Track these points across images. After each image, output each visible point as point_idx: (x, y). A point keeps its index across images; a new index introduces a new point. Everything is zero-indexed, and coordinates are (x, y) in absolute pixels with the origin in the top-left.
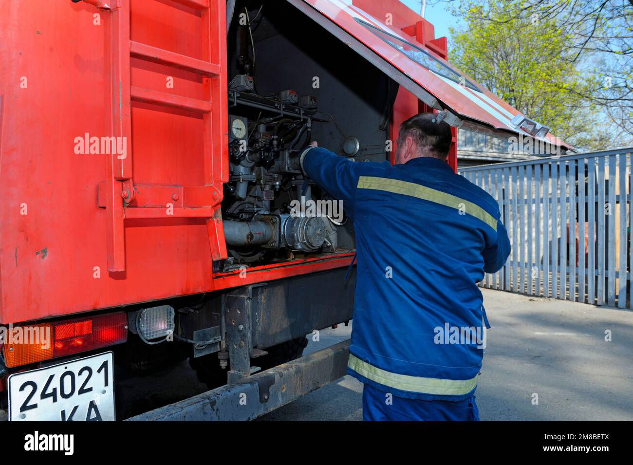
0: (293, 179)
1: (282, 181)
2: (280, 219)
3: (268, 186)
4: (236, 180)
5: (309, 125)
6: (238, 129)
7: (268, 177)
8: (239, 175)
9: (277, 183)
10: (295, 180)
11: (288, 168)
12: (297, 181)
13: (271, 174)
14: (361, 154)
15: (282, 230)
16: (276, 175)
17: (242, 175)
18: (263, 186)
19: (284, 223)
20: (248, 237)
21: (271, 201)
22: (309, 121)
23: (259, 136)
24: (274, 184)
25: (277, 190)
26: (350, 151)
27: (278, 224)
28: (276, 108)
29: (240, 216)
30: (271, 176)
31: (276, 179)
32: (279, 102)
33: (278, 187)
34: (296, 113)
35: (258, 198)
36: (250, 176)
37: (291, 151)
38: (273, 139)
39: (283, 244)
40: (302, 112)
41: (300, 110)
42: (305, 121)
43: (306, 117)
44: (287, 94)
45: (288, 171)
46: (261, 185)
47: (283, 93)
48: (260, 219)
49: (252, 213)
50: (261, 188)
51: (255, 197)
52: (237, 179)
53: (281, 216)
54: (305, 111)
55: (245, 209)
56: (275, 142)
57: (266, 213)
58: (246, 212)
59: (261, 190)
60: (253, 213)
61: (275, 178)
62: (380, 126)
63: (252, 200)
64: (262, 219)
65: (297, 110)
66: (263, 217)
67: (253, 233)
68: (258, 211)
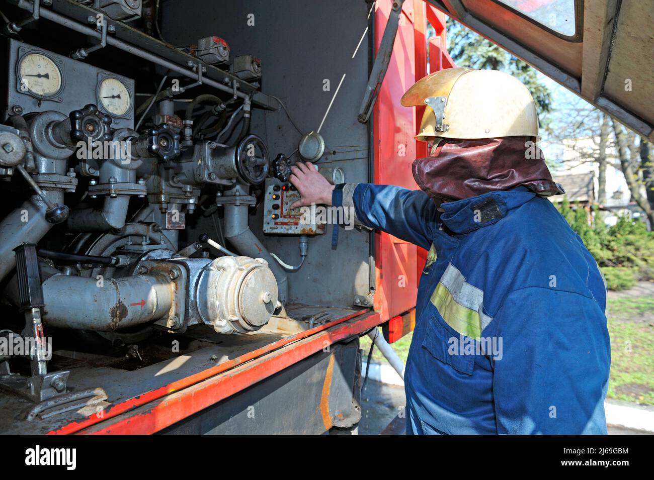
0: (219, 194)
1: (199, 198)
2: (188, 271)
3: (174, 205)
4: (103, 193)
5: (247, 108)
6: (113, 97)
7: (174, 191)
8: (109, 183)
9: (191, 201)
10: (223, 195)
11: (209, 175)
12: (224, 199)
13: (181, 185)
14: (326, 159)
15: (192, 293)
16: (188, 186)
17: (116, 182)
18: (164, 206)
19: (196, 278)
20: (114, 314)
21: (180, 230)
22: (247, 101)
23: (161, 120)
24: (186, 202)
25: (191, 212)
26: (310, 154)
27: (184, 281)
28: (190, 69)
29: (113, 261)
30: (181, 188)
31: (188, 194)
32: (197, 57)
33: (192, 208)
34: (226, 84)
35: (154, 226)
36: (133, 186)
37: (214, 145)
38: (185, 126)
39: (192, 319)
40: (236, 85)
41: (232, 80)
42: (241, 101)
43: (242, 95)
44: (209, 44)
45: (209, 181)
46: (160, 203)
47: (203, 42)
48: (149, 268)
49: (138, 254)
50: (161, 209)
51: (148, 224)
52: (104, 190)
53: (189, 264)
54: (241, 83)
55: (126, 247)
56: (188, 132)
57: (166, 255)
58: (126, 253)
59: (162, 213)
60: (140, 255)
61: (186, 192)
62: (360, 116)
63: (141, 229)
64: (153, 268)
65: (227, 80)
66: (155, 265)
67: (126, 304)
68: (150, 251)
